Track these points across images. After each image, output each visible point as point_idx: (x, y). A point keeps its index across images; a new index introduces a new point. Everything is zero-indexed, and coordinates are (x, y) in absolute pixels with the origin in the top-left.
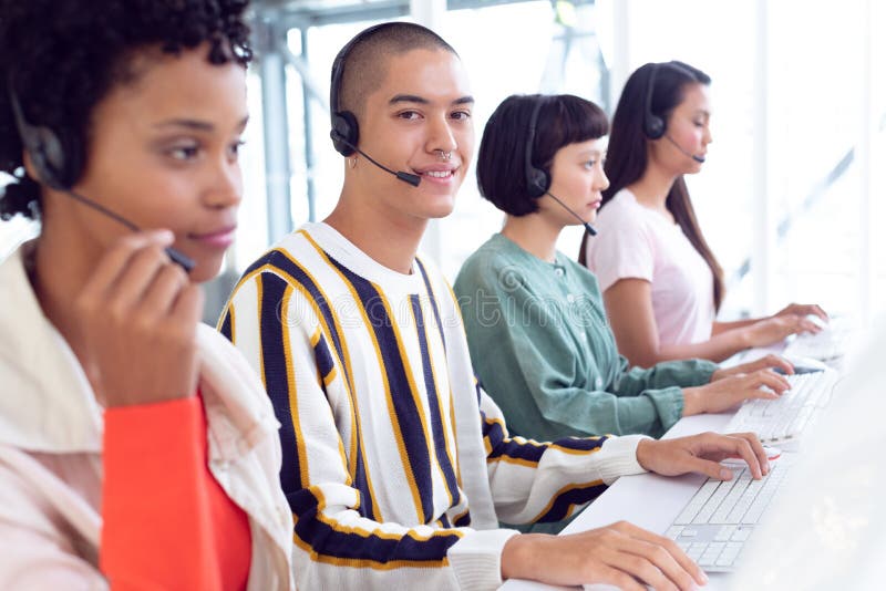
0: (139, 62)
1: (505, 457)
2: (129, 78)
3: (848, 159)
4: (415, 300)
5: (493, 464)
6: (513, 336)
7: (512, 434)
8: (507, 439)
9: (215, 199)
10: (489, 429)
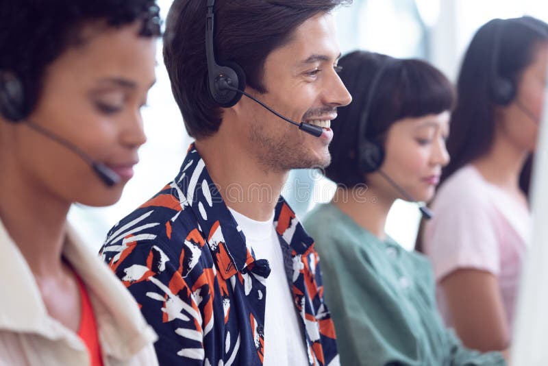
0: (88, 31)
2: (79, 43)
6: (350, 313)
9: (130, 139)
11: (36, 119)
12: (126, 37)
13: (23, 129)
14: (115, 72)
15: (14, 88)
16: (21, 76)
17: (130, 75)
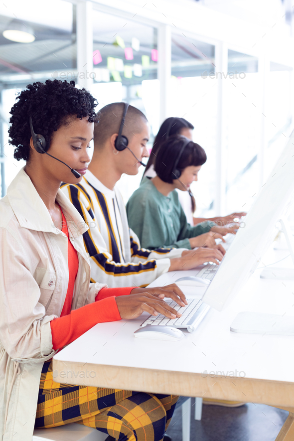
0: (69, 119)
1: (137, 255)
2: (66, 124)
3: (255, 159)
4: (113, 199)
5: (133, 258)
7: (141, 247)
8: (139, 249)
9: (84, 160)
10: (133, 246)
11: (49, 152)
12: (83, 122)
13: (45, 155)
14: (79, 135)
15: (42, 140)
16: (44, 136)
17: (84, 137)
